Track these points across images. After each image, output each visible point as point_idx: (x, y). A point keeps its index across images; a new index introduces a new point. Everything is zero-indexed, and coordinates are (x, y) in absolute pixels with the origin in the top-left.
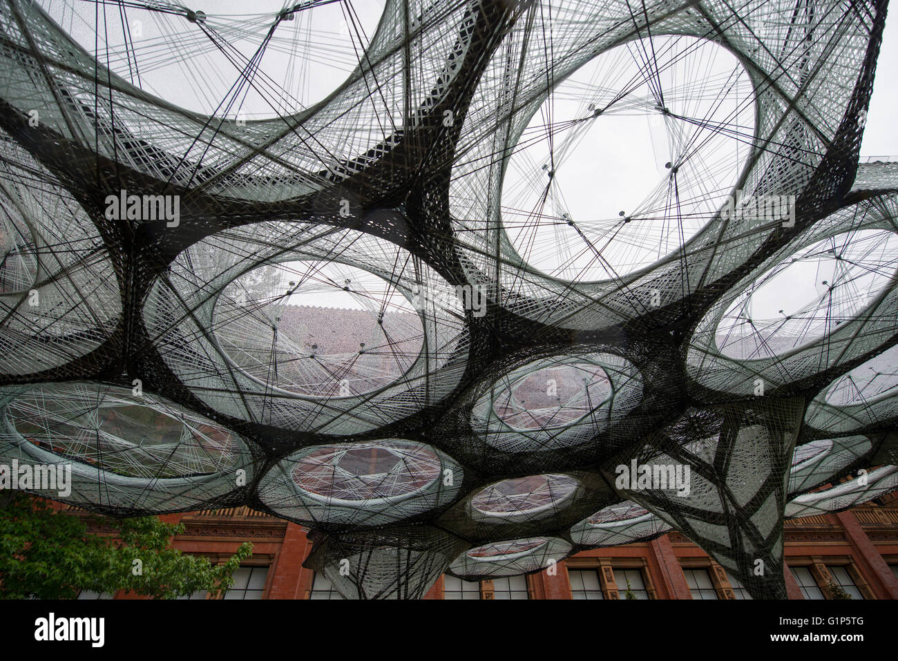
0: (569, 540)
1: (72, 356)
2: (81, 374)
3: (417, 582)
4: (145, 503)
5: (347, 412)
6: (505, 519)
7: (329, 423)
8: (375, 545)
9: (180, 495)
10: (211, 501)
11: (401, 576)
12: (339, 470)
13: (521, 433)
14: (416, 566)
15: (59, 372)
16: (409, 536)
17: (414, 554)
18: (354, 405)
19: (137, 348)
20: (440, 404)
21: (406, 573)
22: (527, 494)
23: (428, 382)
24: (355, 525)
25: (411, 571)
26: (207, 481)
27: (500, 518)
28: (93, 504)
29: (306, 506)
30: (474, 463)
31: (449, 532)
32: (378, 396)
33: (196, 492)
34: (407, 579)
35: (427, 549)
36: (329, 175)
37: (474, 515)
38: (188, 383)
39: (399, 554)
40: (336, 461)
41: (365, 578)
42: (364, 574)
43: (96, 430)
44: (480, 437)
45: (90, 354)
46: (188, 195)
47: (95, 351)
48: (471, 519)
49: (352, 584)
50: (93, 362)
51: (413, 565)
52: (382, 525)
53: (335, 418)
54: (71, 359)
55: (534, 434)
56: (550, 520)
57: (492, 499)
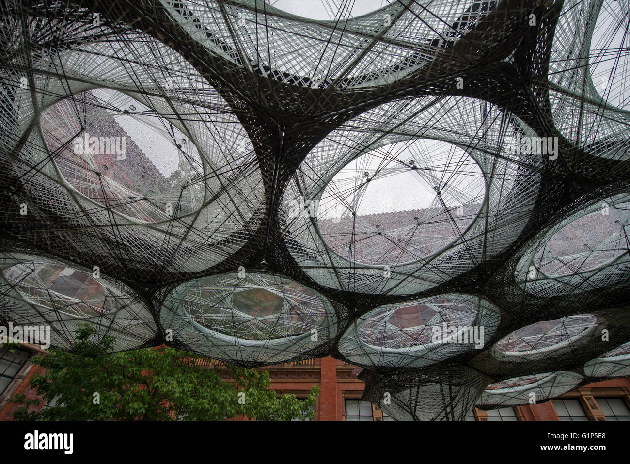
0: (582, 373)
1: (229, 253)
2: (235, 265)
3: (460, 411)
4: (263, 358)
5: (411, 275)
6: (523, 357)
7: (397, 285)
8: (421, 382)
9: (285, 350)
10: (306, 353)
11: (447, 407)
12: (389, 325)
13: (555, 279)
14: (457, 399)
15: (222, 266)
16: (447, 375)
17: (455, 389)
18: (416, 269)
19: (272, 240)
20: (497, 258)
21: (451, 404)
22: (541, 335)
23: (486, 239)
24: (403, 368)
25: (454, 403)
26: (301, 339)
27: (519, 357)
28: (233, 359)
29: (367, 354)
30: (514, 309)
31: (478, 371)
32: (436, 259)
33: (295, 348)
34: (452, 409)
35: (463, 384)
36: (441, 42)
37: (497, 356)
38: (301, 264)
39: (441, 388)
40: (386, 319)
41: (417, 409)
42: (416, 405)
43: (231, 309)
44: (521, 285)
45: (240, 250)
46: (323, 94)
47: (243, 247)
48: (495, 359)
49: (408, 414)
50: (242, 255)
51: (455, 398)
52: (424, 367)
53: (402, 281)
54: (228, 256)
55: (566, 280)
56: (566, 356)
57: (510, 341)
